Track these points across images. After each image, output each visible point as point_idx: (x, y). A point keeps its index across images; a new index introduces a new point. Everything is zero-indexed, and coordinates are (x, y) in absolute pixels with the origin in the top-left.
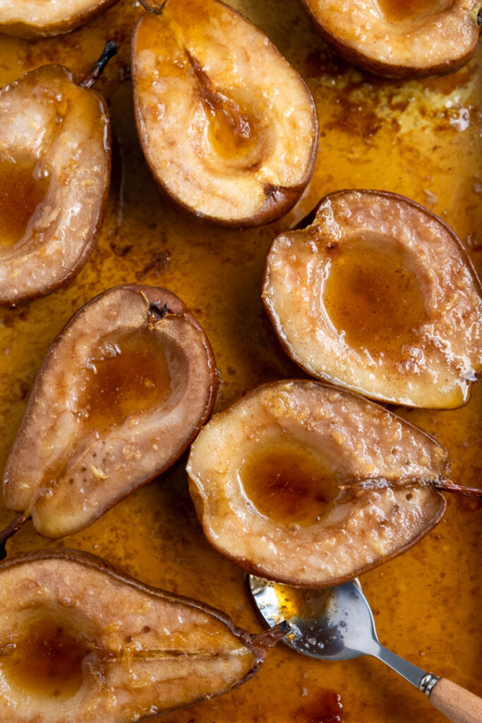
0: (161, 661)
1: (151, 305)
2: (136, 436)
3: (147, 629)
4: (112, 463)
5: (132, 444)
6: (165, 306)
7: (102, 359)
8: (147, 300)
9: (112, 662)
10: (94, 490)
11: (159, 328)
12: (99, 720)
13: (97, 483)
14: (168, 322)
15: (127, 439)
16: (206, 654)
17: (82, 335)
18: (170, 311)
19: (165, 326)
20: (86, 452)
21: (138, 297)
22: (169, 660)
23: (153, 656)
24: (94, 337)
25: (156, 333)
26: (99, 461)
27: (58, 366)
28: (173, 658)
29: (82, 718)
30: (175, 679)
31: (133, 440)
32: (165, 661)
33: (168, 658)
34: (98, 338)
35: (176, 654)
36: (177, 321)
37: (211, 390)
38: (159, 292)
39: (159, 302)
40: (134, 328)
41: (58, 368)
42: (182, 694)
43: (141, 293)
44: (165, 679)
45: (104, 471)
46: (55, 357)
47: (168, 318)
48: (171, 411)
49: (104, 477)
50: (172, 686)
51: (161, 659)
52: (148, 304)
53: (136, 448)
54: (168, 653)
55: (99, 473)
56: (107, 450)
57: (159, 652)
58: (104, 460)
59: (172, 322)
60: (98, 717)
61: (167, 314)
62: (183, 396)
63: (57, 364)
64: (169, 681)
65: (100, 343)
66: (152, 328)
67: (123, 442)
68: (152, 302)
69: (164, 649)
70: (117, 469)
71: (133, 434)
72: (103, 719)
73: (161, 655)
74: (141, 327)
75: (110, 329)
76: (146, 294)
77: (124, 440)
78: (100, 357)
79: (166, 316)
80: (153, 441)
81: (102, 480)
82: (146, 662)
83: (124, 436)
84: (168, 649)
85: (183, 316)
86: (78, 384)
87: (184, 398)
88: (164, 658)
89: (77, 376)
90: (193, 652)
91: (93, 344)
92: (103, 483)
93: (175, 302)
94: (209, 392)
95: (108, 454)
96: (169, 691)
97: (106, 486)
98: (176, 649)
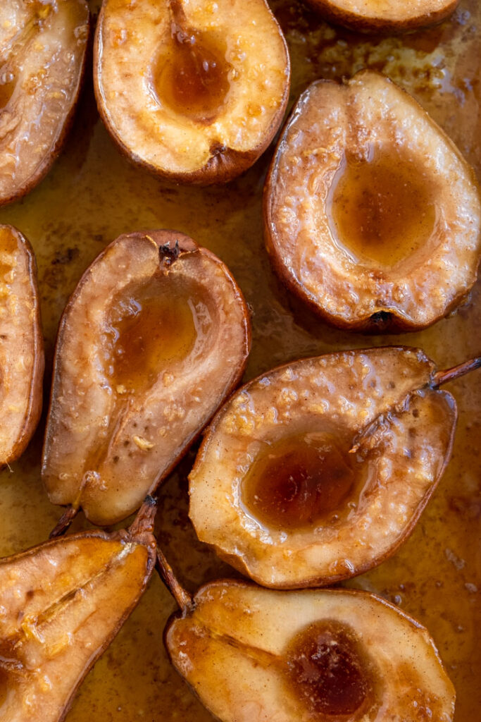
0: (62, 613)
1: (160, 248)
2: (174, 393)
3: (30, 595)
4: (155, 429)
5: (172, 402)
6: (177, 245)
7: (120, 320)
8: (155, 243)
9: (19, 647)
10: (142, 463)
11: (175, 271)
12: (44, 706)
13: (144, 454)
14: (183, 262)
15: (165, 398)
16: (98, 575)
17: (93, 298)
18: (182, 250)
19: (181, 268)
20: (124, 424)
21: (144, 242)
22: (69, 606)
23: (52, 613)
24: (106, 297)
25: (173, 278)
26: (141, 430)
27: (75, 338)
28: (71, 601)
29: (28, 716)
30: (87, 618)
31: (172, 398)
32: (67, 609)
33: (67, 605)
34: (111, 298)
35: (71, 595)
36: (193, 259)
37: (246, 324)
38: (166, 233)
39: (168, 243)
40: (147, 277)
41: (74, 341)
42: (103, 627)
43: (146, 238)
44: (78, 624)
45: (148, 439)
46: (69, 329)
47: (182, 258)
48: (207, 357)
49: (151, 446)
50: (90, 627)
51: (61, 610)
52: (157, 247)
53: (177, 406)
54: (64, 600)
55: (144, 443)
56: (147, 416)
57: (55, 605)
58: (146, 428)
59: (188, 261)
60: (42, 704)
61: (181, 254)
62: (217, 338)
63: (73, 337)
64: (84, 624)
65: (114, 302)
66: (168, 272)
67: (162, 402)
68: (160, 244)
69: (57, 600)
70: (162, 434)
71: (170, 392)
72: (47, 702)
73: (58, 607)
74: (155, 275)
75: (122, 285)
76: (151, 237)
77: (163, 400)
78: (117, 318)
79: (179, 256)
80: (194, 393)
81: (149, 449)
82: (50, 624)
83: (161, 396)
84: (62, 597)
85: (198, 252)
86: (100, 353)
87: (219, 339)
88: (64, 608)
89: (97, 344)
90: (86, 582)
91: (107, 306)
92: (151, 453)
93: (185, 240)
94: (244, 327)
95: (149, 420)
96: (90, 634)
97: (155, 455)
98: (68, 591)
